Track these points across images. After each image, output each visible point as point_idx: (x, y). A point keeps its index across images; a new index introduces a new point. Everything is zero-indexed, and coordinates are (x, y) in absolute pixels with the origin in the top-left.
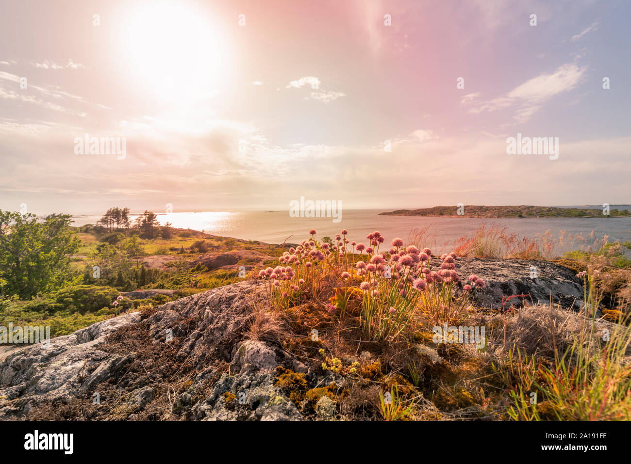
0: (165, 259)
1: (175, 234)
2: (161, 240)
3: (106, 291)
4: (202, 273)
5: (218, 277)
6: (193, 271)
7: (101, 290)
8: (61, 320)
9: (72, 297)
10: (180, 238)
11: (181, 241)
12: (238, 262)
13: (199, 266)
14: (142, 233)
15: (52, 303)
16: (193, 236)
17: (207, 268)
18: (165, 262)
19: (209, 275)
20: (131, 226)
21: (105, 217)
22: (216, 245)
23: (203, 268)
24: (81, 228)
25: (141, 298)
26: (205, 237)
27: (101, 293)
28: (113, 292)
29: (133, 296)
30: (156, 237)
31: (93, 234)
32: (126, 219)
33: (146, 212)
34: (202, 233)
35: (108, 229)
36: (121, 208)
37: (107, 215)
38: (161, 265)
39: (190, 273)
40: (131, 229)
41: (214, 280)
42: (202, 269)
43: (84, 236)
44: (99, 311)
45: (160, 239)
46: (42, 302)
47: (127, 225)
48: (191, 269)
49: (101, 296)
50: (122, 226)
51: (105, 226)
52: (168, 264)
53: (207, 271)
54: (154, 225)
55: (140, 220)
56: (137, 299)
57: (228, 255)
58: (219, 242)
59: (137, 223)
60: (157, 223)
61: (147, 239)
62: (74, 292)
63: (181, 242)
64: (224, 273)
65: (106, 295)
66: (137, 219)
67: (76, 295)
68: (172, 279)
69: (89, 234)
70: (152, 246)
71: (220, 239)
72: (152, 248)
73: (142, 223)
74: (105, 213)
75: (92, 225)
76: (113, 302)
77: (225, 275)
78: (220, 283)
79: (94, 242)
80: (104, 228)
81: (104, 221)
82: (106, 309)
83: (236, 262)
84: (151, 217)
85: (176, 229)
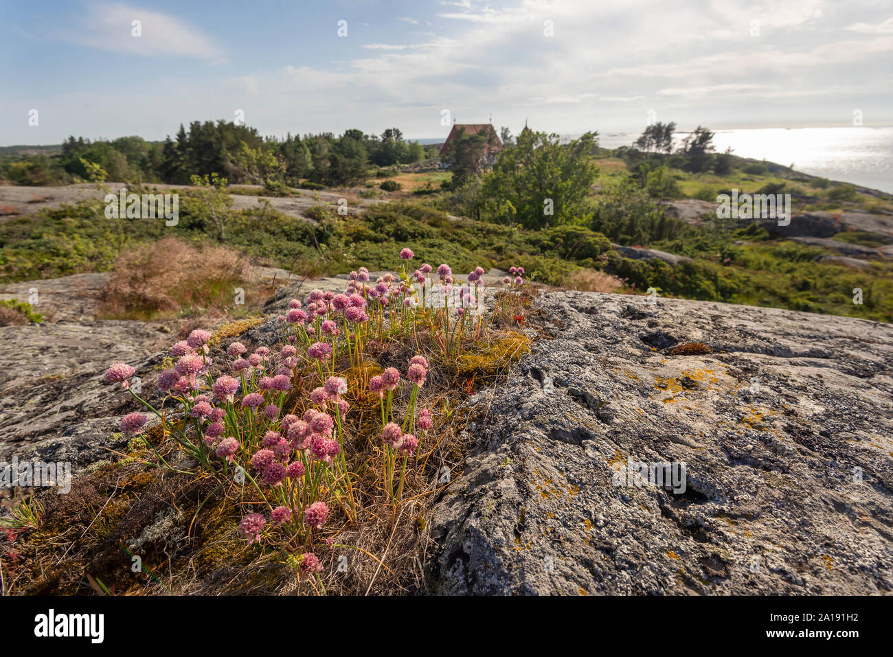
0: (705, 208)
1: (737, 168)
2: (712, 176)
3: (597, 239)
4: (754, 242)
5: (777, 254)
6: (741, 234)
7: (593, 236)
8: (542, 261)
9: (563, 238)
10: (744, 175)
11: (744, 179)
12: (836, 235)
13: (754, 228)
14: (686, 162)
15: (546, 240)
16: (769, 173)
17: (766, 234)
18: (703, 212)
19: (763, 247)
20: (673, 152)
21: (642, 136)
22: (808, 195)
23: (760, 233)
24: (614, 151)
25: (634, 258)
26: (792, 177)
27: (591, 240)
28: (604, 243)
29: (625, 252)
30: (704, 171)
31: (625, 160)
32: (669, 139)
33: (699, 129)
34: (788, 170)
35: (644, 153)
36: (665, 122)
37: (647, 133)
38: (695, 215)
39: (735, 237)
40: (673, 155)
41: (766, 257)
42: (757, 234)
43: (615, 163)
44: (583, 261)
45: (711, 174)
46: (539, 237)
47: (669, 149)
48: (738, 231)
49: (590, 243)
50: (662, 151)
51: (641, 150)
52: (706, 215)
53: (765, 239)
54: (707, 151)
55: (687, 141)
56: (628, 257)
57: (817, 218)
58: (819, 191)
59: (683, 147)
60: (712, 148)
61: (691, 173)
62: (566, 233)
63: (742, 182)
64: (794, 249)
65: (596, 244)
66: (684, 140)
67: (569, 236)
68: (697, 241)
69: (622, 160)
70: (696, 183)
71: (821, 183)
72: (695, 187)
73: (690, 146)
74: (644, 131)
75: (626, 148)
76: (601, 253)
77: (794, 253)
78: (774, 265)
79: (624, 171)
80: (640, 153)
81: (641, 142)
82: (590, 260)
83: (831, 233)
84: (705, 136)
85: (742, 160)
